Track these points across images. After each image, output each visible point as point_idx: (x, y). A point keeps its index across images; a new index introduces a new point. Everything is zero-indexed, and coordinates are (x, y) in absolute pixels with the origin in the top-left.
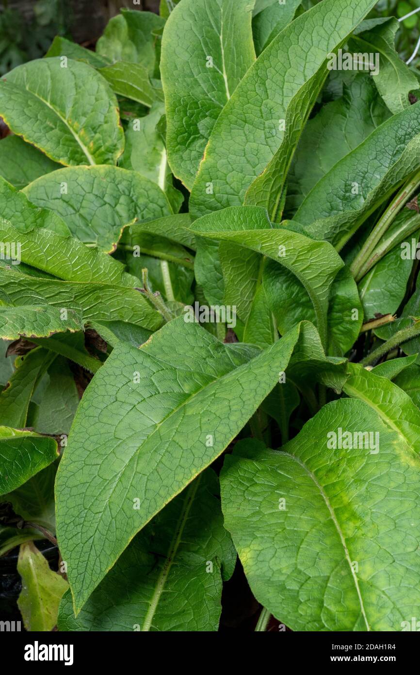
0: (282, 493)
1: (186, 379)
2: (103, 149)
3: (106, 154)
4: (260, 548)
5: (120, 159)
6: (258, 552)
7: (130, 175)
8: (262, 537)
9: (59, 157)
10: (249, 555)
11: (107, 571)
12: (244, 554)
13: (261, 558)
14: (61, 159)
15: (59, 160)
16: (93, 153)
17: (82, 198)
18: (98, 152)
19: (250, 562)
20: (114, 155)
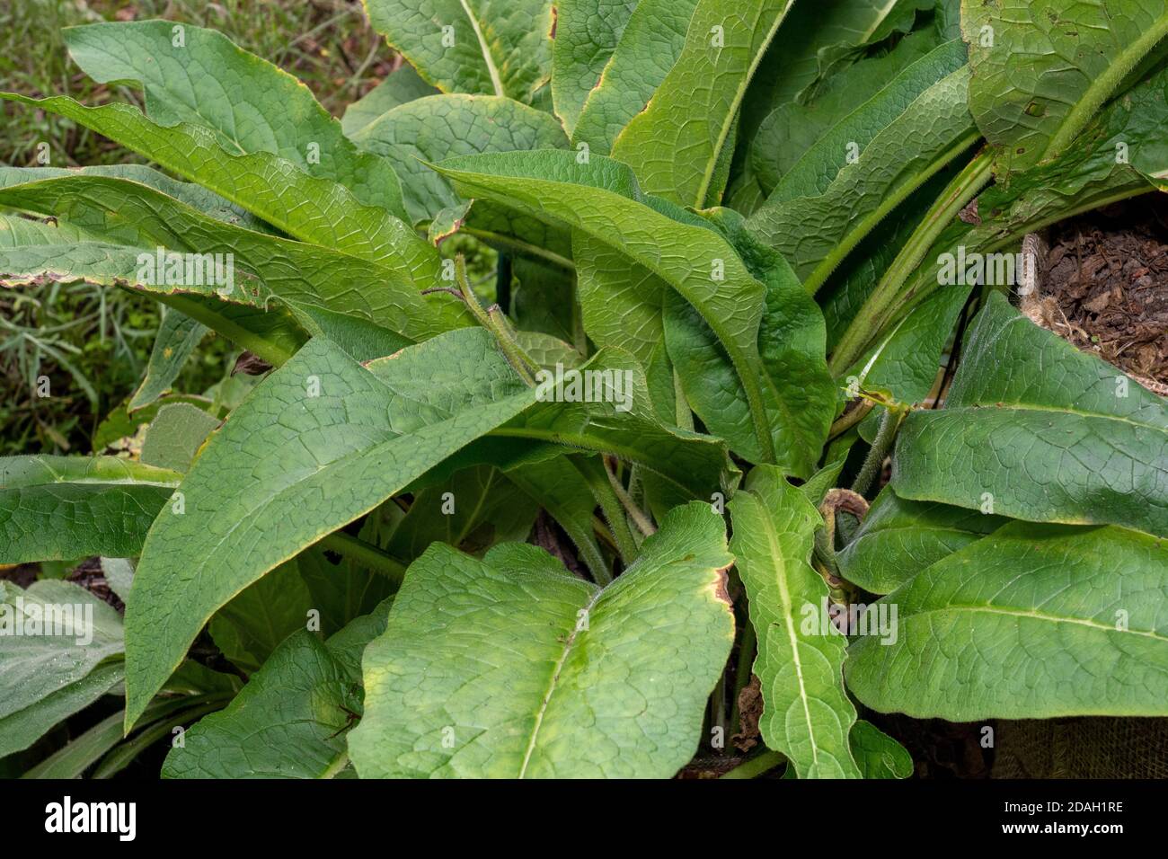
0: (499, 613)
1: (404, 412)
2: (517, 75)
3: (521, 83)
4: (401, 672)
5: (538, 93)
6: (395, 677)
7: (538, 118)
8: (414, 658)
9: (438, 78)
10: (380, 679)
11: (174, 668)
12: (373, 676)
13: (396, 687)
14: (441, 81)
15: (437, 82)
16: (505, 81)
17: (448, 146)
18: (511, 80)
19: (379, 690)
20: (532, 86)
